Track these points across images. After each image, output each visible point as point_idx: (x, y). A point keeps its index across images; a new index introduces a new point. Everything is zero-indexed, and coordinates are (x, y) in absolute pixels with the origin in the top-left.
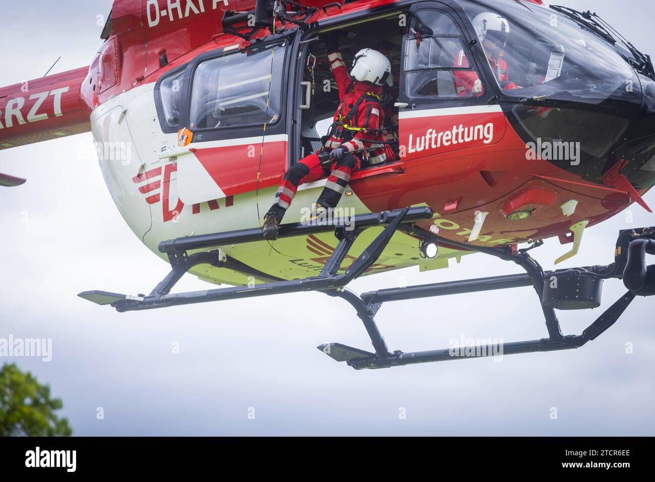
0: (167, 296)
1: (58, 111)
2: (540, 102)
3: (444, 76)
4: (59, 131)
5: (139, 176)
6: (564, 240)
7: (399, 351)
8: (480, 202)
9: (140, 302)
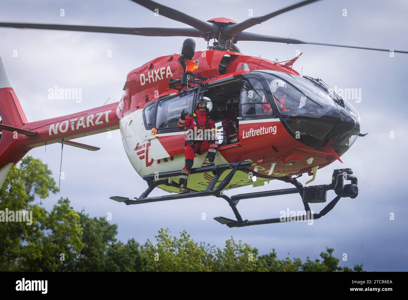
0: (146, 198)
1: (107, 120)
2: (295, 117)
3: (258, 106)
4: (108, 128)
5: (137, 148)
6: (310, 174)
7: (247, 220)
8: (273, 159)
9: (135, 201)
